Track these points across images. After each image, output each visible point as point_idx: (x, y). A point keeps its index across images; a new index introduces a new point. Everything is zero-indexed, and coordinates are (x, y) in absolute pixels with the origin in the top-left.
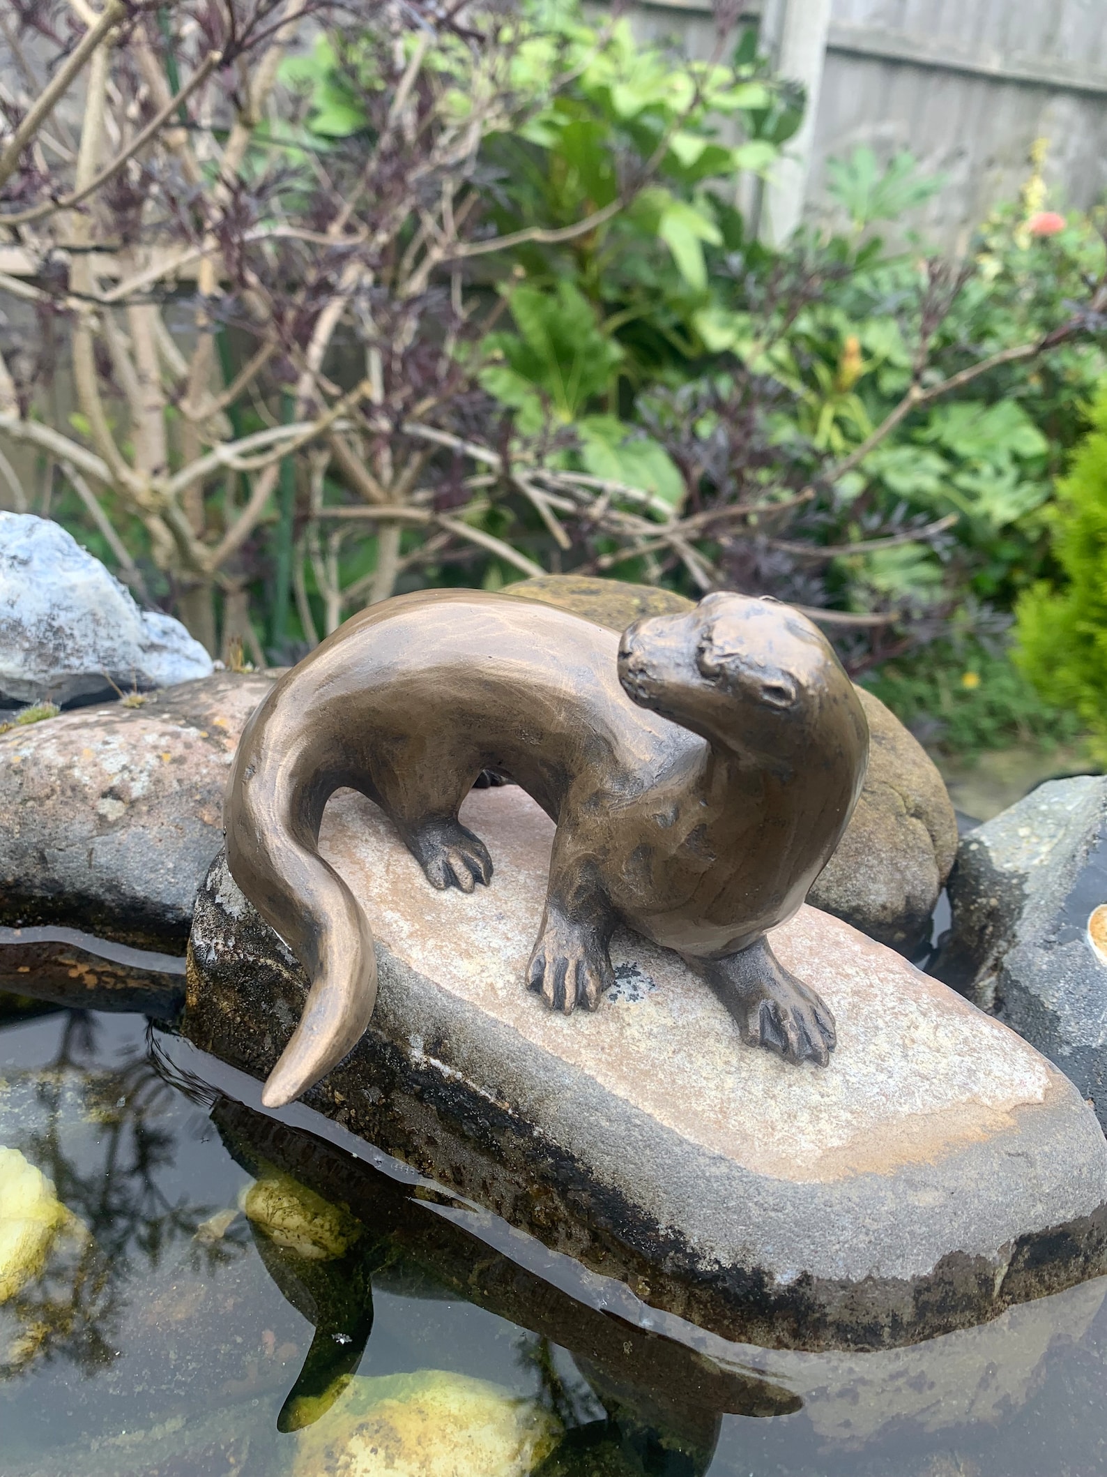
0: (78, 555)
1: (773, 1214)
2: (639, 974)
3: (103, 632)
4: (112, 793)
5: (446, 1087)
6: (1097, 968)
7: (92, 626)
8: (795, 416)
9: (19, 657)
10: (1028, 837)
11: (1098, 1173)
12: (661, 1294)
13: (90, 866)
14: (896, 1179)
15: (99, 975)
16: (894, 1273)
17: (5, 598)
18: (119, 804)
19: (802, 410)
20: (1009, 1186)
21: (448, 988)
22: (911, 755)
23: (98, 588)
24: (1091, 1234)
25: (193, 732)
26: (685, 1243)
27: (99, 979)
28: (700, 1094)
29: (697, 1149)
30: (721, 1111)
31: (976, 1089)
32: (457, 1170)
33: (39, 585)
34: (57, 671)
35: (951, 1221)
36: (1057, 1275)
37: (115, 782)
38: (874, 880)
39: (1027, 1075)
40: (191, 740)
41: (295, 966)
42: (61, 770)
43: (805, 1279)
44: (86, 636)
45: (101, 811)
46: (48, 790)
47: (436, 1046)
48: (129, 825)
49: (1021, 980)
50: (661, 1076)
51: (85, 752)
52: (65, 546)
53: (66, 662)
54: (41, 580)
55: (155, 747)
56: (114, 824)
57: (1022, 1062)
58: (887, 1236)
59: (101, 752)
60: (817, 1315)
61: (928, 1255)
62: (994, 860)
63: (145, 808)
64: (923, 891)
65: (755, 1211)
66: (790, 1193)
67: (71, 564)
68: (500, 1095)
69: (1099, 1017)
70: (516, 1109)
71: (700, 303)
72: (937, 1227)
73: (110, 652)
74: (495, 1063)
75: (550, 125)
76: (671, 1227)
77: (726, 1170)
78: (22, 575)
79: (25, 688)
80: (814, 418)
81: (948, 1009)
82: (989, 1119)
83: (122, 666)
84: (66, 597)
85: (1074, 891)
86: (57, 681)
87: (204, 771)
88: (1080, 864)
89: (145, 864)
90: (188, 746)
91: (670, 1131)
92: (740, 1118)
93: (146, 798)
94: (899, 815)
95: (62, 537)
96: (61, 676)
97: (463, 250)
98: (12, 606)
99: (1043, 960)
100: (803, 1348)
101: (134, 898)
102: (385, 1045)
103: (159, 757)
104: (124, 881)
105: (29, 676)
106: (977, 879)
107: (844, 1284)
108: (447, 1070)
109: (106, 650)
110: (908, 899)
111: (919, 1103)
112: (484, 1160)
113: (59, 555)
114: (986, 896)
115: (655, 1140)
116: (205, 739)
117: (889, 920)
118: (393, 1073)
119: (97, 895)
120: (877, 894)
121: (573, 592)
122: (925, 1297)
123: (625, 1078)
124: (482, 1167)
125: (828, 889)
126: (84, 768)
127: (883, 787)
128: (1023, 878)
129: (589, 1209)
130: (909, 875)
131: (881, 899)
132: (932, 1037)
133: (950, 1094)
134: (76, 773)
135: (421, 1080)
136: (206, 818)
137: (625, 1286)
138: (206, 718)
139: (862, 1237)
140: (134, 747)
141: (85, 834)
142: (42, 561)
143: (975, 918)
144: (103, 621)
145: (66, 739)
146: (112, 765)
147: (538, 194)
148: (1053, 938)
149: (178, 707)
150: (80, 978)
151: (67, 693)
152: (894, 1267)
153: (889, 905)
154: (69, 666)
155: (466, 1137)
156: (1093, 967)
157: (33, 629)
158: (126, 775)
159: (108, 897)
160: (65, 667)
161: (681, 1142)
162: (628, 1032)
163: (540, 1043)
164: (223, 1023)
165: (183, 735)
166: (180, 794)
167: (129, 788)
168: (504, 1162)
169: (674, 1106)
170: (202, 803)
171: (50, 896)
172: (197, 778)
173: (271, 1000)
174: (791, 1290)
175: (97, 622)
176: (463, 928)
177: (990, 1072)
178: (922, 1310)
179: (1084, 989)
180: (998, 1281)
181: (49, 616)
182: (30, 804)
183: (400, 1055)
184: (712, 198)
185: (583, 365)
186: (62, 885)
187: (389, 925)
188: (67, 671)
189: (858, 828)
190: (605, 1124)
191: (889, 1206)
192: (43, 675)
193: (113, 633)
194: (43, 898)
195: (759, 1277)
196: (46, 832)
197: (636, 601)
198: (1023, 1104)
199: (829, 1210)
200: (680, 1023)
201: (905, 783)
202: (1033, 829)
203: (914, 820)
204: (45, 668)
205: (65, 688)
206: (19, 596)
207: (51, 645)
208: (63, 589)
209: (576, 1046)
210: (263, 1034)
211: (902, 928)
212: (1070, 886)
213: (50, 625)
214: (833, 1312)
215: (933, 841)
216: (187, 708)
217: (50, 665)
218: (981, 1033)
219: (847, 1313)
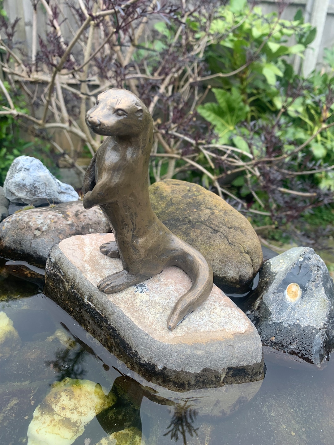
0: (43, 168)
1: (157, 350)
2: (145, 286)
3: (48, 188)
4: (38, 229)
5: (91, 309)
6: (285, 301)
7: (45, 186)
8: (306, 130)
9: (25, 193)
10: (282, 262)
11: (255, 354)
12: (133, 368)
13: (31, 247)
14: (192, 346)
15: (31, 274)
16: (189, 370)
17: (22, 178)
18: (40, 232)
19: (309, 128)
20: (225, 353)
21: (94, 284)
22: (251, 236)
23: (46, 177)
24: (253, 370)
25: (61, 215)
26: (138, 355)
27: (31, 275)
28: (148, 318)
29: (142, 331)
30: (152, 323)
31: (225, 327)
32: (94, 330)
33: (31, 175)
34: (35, 197)
35: (206, 359)
36: (241, 380)
37: (39, 226)
38: (230, 270)
39: (242, 326)
40: (60, 217)
41: (64, 275)
42: (27, 222)
43: (165, 368)
44: (43, 189)
45: (35, 233)
46: (23, 227)
47: (90, 299)
48: (41, 237)
49: (265, 302)
50: (140, 312)
51: (33, 218)
52: (40, 166)
53: (38, 195)
54: (32, 174)
55: (50, 218)
56: (38, 237)
57: (242, 322)
58: (187, 360)
59: (37, 219)
60: (168, 378)
61: (199, 367)
62: (271, 268)
63: (45, 234)
64: (245, 275)
65: (153, 349)
66: (162, 345)
67: (41, 170)
68: (102, 313)
69: (282, 314)
70: (105, 316)
71: (276, 94)
72: (202, 360)
73: (50, 193)
74: (101, 304)
75: (232, 41)
76: (135, 350)
77: (148, 337)
78: (27, 173)
79: (28, 201)
80: (312, 130)
81: (228, 305)
82: (226, 335)
83: (53, 197)
84: (38, 179)
85: (285, 279)
86: (35, 200)
87: (62, 225)
88: (288, 271)
89: (43, 247)
90: (59, 219)
91: (137, 326)
92: (156, 325)
93: (46, 231)
94: (241, 253)
95: (39, 163)
96: (36, 199)
97: (199, 79)
98: (24, 180)
99: (272, 297)
100: (165, 386)
101: (40, 256)
102: (80, 297)
103: (51, 221)
104: (38, 251)
105: (28, 198)
106: (266, 273)
107: (175, 371)
108: (92, 305)
109: (49, 193)
110: (240, 276)
111: (207, 329)
112: (99, 329)
113: (38, 168)
114: (267, 278)
115: (133, 328)
116: (63, 217)
117: (234, 281)
118: (81, 304)
119: (32, 254)
120: (230, 274)
121: (173, 184)
122: (198, 378)
123: (130, 311)
124: (99, 331)
125: (217, 271)
126: (32, 222)
127: (238, 244)
128: (276, 274)
129: (119, 344)
130: (241, 269)
131: (231, 275)
132: (219, 312)
133: (217, 327)
134: (30, 223)
135: (87, 307)
136: (60, 237)
137: (126, 365)
138: (66, 212)
139: (179, 359)
140: (45, 218)
141: (30, 239)
142: (33, 169)
143: (262, 284)
144: (48, 185)
145: (30, 215)
146: (39, 222)
147: (230, 61)
148: (276, 291)
149: (60, 208)
150: (27, 274)
151: (38, 203)
152: (189, 369)
153: (234, 277)
154: (38, 196)
155: (95, 322)
156: (284, 300)
157: (29, 186)
158: (42, 225)
159: (34, 255)
160: (37, 196)
161: (139, 329)
162: (136, 301)
163: (112, 301)
164: (50, 288)
165: (58, 216)
166: (54, 231)
167: (42, 228)
168: (102, 329)
169: (140, 320)
170: (60, 233)
171: (22, 253)
172: (59, 227)
173: (59, 283)
174: (162, 371)
175: (46, 185)
176: (104, 270)
177: (232, 323)
178: (197, 382)
179: (280, 306)
180: (222, 378)
181: (33, 183)
182: (19, 230)
183: (82, 300)
184: (284, 62)
185: (237, 112)
186: (24, 251)
187: (85, 268)
188: (38, 197)
189: (227, 255)
190: (122, 322)
191: (188, 352)
192: (31, 198)
193: (50, 188)
194: (20, 254)
195: (154, 366)
196: (22, 237)
197: (188, 188)
198: (238, 333)
199: (171, 351)
200: (151, 300)
201: (245, 244)
202: (284, 260)
203: (246, 254)
204: (32, 196)
205: (38, 202)
206: (25, 178)
207: (34, 191)
208: (37, 177)
209: (121, 302)
210: (58, 292)
211: (239, 284)
212: (284, 277)
213: (33, 186)
214: (172, 378)
215: (252, 261)
216: (62, 209)
217: (33, 196)
218: (234, 313)
219: (176, 379)
